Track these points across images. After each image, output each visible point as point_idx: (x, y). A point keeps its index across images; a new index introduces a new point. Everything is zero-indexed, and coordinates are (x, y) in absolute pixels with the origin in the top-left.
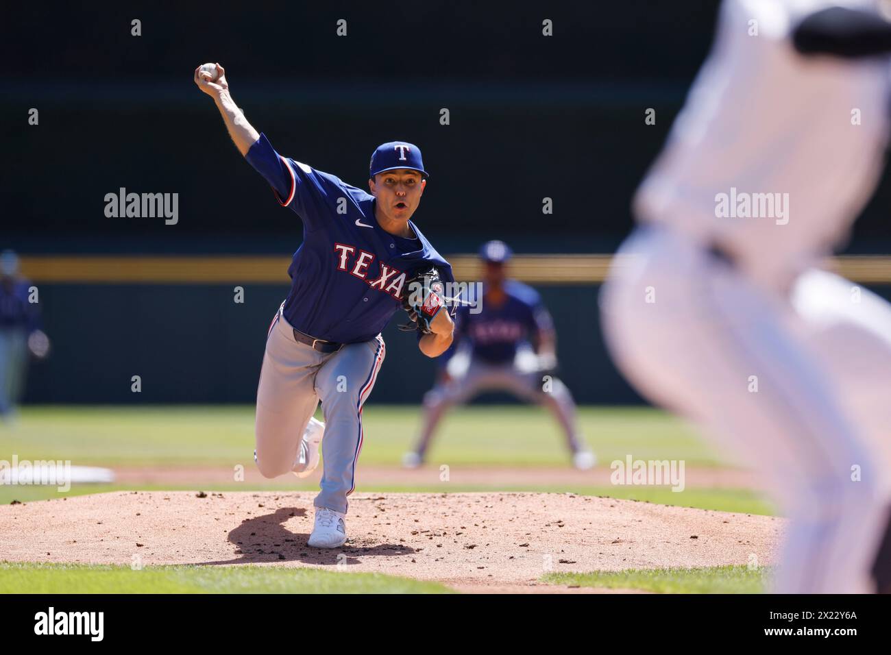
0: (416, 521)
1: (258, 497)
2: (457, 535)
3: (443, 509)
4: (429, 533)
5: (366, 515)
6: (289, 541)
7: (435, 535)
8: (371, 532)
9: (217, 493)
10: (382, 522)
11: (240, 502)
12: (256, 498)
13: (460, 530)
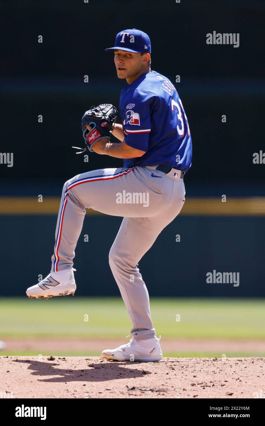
0: (195, 377)
1: (89, 360)
2: (222, 386)
3: (213, 369)
4: (203, 385)
5: (161, 373)
6: (108, 390)
7: (207, 386)
8: (164, 384)
9: (62, 357)
10: (171, 377)
11: (77, 363)
12: (88, 361)
13: (224, 383)
